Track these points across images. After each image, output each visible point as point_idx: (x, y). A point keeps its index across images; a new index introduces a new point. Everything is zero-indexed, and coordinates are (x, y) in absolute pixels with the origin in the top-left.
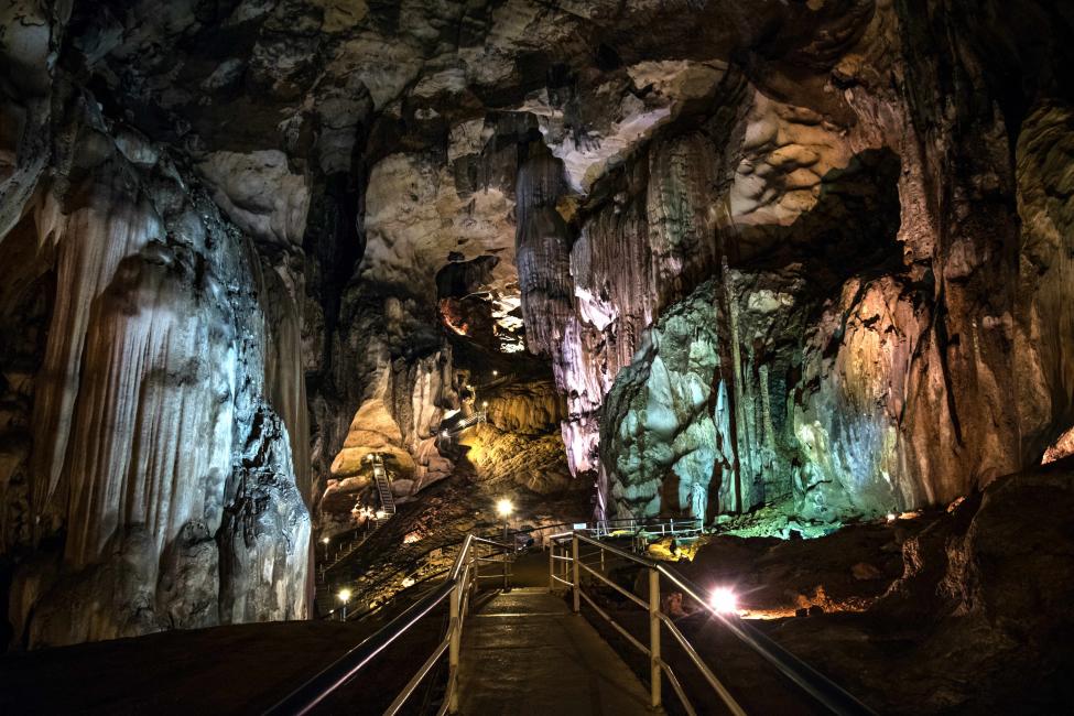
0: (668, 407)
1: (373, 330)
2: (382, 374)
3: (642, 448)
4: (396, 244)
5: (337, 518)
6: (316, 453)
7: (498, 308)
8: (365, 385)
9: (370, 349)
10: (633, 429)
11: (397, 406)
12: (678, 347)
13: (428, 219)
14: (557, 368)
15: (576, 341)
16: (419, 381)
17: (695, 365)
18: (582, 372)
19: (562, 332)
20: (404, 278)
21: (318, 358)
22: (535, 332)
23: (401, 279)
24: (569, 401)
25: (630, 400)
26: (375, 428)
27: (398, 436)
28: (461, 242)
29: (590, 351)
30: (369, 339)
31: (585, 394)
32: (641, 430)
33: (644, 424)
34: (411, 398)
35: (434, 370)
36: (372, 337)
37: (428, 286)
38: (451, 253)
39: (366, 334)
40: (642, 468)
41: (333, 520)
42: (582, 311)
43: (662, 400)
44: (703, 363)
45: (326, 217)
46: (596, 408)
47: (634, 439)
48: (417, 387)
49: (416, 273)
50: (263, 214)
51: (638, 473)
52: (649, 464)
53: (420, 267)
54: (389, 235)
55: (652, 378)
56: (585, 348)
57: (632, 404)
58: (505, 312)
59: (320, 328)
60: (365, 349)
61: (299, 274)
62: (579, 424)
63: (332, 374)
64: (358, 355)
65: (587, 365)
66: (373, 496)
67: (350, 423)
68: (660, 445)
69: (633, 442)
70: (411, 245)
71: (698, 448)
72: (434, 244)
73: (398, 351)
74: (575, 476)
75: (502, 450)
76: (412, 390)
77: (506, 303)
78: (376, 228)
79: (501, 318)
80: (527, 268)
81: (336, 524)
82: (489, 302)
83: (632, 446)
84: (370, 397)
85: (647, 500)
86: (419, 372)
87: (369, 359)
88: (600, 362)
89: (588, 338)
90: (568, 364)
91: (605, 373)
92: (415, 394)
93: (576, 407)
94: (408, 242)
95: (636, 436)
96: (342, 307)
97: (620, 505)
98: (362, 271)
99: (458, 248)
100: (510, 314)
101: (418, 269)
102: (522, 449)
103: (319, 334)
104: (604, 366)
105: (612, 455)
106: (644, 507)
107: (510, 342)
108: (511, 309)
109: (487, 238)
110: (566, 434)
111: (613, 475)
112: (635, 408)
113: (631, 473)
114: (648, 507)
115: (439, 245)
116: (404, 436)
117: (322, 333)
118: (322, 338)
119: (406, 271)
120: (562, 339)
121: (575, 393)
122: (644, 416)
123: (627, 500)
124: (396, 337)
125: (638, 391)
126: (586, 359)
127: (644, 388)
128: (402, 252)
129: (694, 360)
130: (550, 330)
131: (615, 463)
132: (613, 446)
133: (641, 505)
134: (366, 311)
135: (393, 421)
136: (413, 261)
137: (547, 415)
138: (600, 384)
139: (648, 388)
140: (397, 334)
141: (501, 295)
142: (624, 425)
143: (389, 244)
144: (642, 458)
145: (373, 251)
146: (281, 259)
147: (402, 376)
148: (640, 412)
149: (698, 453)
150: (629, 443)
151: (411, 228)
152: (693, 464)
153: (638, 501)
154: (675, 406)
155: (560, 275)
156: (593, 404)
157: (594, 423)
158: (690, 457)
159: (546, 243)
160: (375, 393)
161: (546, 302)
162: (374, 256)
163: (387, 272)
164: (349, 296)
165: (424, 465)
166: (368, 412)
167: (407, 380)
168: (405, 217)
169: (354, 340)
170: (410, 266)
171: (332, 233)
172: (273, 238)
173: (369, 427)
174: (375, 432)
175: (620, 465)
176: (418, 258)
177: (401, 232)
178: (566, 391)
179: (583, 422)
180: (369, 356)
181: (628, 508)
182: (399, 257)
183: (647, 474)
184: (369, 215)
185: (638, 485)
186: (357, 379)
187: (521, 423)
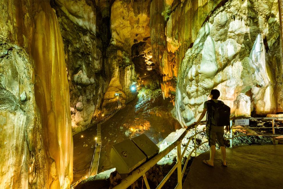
0: (211, 61)
1: (114, 58)
2: (116, 70)
3: (197, 82)
4: (120, 34)
5: (107, 110)
6: (100, 92)
7: (146, 59)
8: (112, 73)
9: (113, 63)
10: (194, 74)
11: (121, 80)
12: (220, 29)
13: (128, 27)
14: (160, 67)
15: (166, 58)
16: (126, 73)
17: (232, 34)
18: (167, 68)
19: (162, 56)
20: (122, 45)
21: (101, 66)
22: (155, 56)
23: (121, 46)
24: (163, 77)
25: (193, 61)
26: (116, 86)
27: (122, 88)
28: (137, 35)
29: (170, 61)
30: (113, 61)
31: (168, 75)
32: (197, 74)
33: (199, 71)
34: (124, 78)
35: (130, 70)
36: (114, 60)
37: (129, 49)
38: (134, 39)
39: (112, 59)
40: (197, 91)
41: (106, 110)
42: (168, 48)
43: (208, 58)
44: (237, 33)
45: (104, 29)
46: (171, 79)
47: (194, 78)
48: (125, 75)
49: (126, 45)
50: (80, 18)
51: (195, 93)
52: (200, 89)
53: (127, 43)
54: (118, 31)
55: (204, 49)
56: (168, 61)
57: (194, 62)
58: (148, 60)
59: (101, 58)
60: (112, 63)
61: (93, 40)
62: (166, 84)
63: (104, 71)
64: (110, 65)
65: (169, 66)
66: (116, 104)
67: (109, 84)
68: (206, 80)
69: (194, 79)
70: (124, 36)
71: (229, 79)
72: (130, 36)
73: (121, 65)
74: (164, 99)
75: (146, 93)
76: (124, 76)
77: (148, 57)
78: (114, 29)
79: (147, 62)
80: (153, 35)
81: (107, 111)
82: (144, 58)
83: (194, 81)
84: (113, 77)
85: (199, 105)
86: (126, 70)
87: (113, 66)
88: (173, 64)
89: (169, 57)
90: (164, 66)
91: (174, 68)
92: (125, 77)
93: (165, 79)
94: (123, 34)
95: (195, 77)
96: (107, 52)
97: (187, 106)
98: (111, 42)
99: (136, 38)
100: (149, 60)
101: (126, 44)
102: (151, 93)
103: (101, 59)
104: (174, 66)
105: (184, 86)
106: (198, 107)
107: (149, 68)
108: (149, 59)
109: (143, 33)
110: (162, 87)
111: (184, 94)
112: (195, 64)
113: (192, 93)
114: (199, 107)
115: (131, 36)
116: (123, 88)
117: (102, 59)
118: (102, 61)
119: (123, 43)
120: (162, 58)
121: (165, 75)
122: (199, 67)
123: (190, 104)
124: (120, 61)
125: (196, 57)
126: (168, 64)
127: (200, 55)
128: (122, 38)
129: (231, 32)
130: (159, 55)
131: (185, 89)
132: (184, 82)
133: (196, 106)
134: (112, 52)
135: (120, 84)
136: (125, 41)
137: (157, 84)
138: (172, 71)
139: (201, 54)
140: (121, 61)
141: (147, 55)
142: (190, 72)
143: (118, 34)
144: (197, 86)
145: (114, 36)
146: (87, 34)
147: (122, 72)
148: (197, 66)
149: (228, 81)
150: (191, 80)
151: (123, 30)
152: (225, 87)
153: (195, 105)
154: (217, 59)
155: (162, 36)
156: (170, 78)
157: (170, 83)
158: (224, 83)
159: (158, 26)
160: (115, 76)
161: (158, 46)
162: (114, 37)
163: (118, 43)
164: (108, 49)
165: (128, 96)
166: (114, 81)
167: (123, 73)
168: (122, 26)
169: (109, 61)
170: (124, 42)
171: (106, 34)
172: (85, 28)
173: (115, 86)
174: (116, 87)
175: (187, 90)
176: (126, 41)
177: (121, 31)
178: (163, 75)
179: (167, 83)
180: (113, 65)
181: (190, 108)
182: (121, 39)
183: (199, 93)
184: (112, 24)
185: (195, 98)
186: (110, 72)
187: (151, 86)
